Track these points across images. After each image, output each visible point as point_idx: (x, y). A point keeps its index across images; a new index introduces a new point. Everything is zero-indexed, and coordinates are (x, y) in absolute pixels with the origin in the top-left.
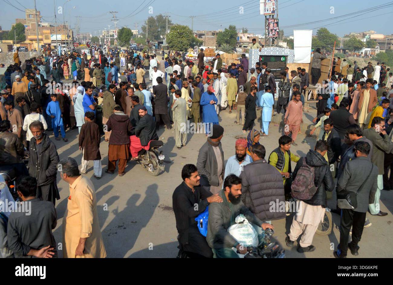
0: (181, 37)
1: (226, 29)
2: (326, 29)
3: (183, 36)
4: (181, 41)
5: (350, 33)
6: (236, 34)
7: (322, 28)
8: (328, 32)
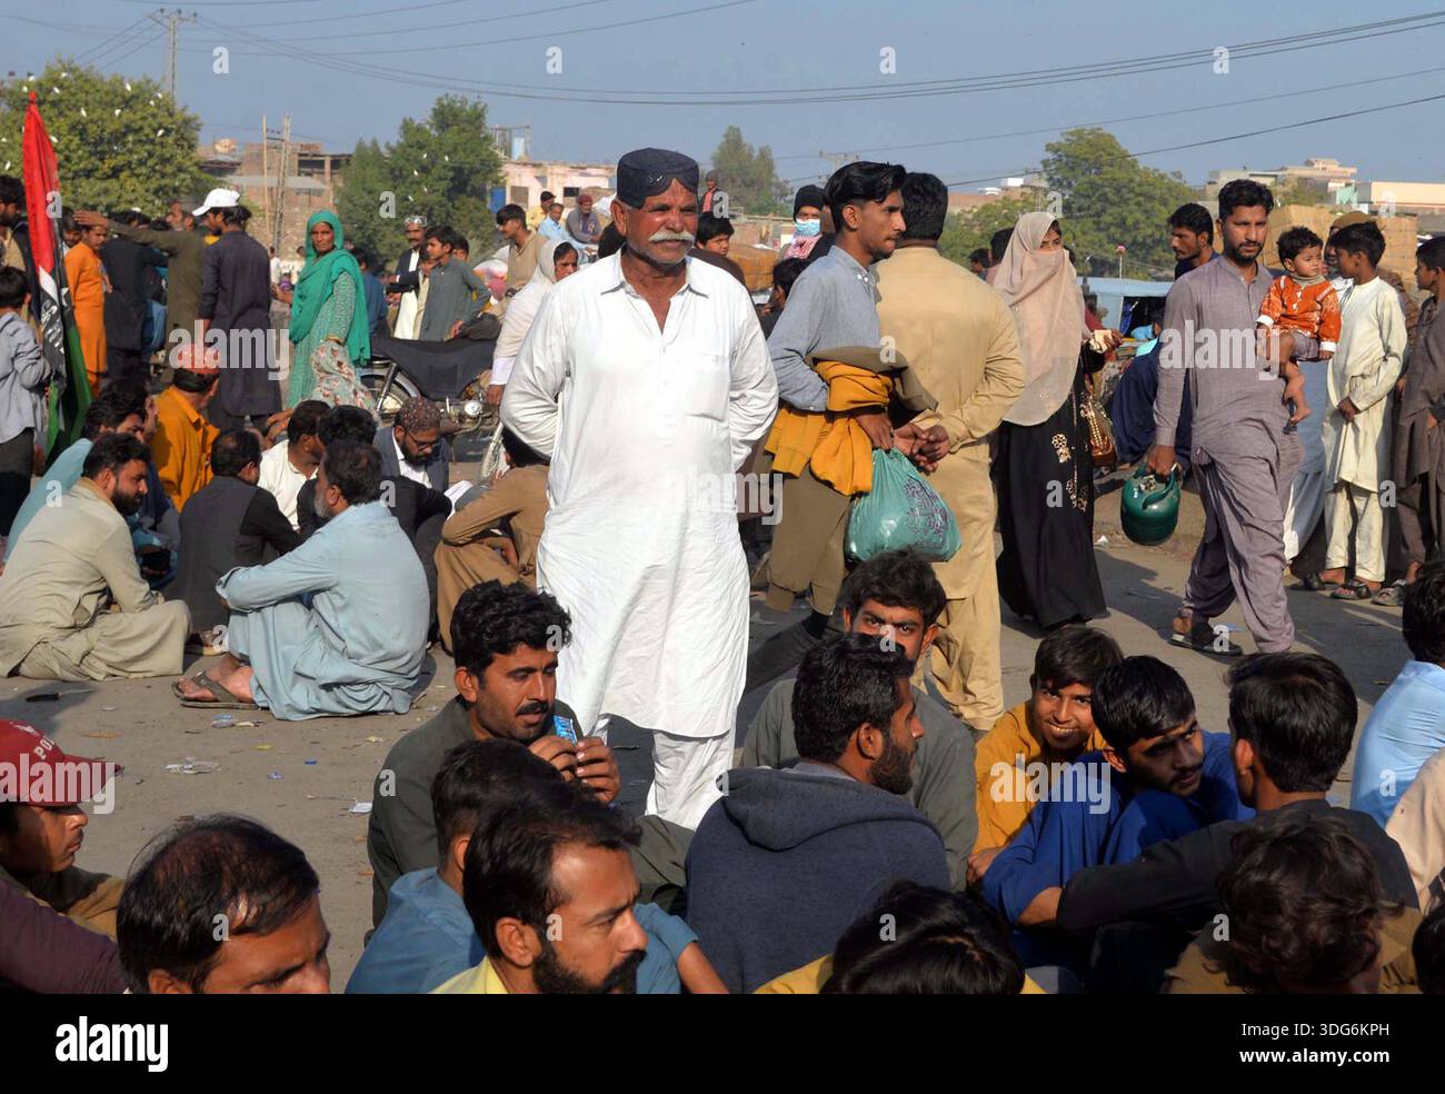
0: (106, 166)
1: (407, 127)
2: (1111, 138)
3: (120, 160)
4: (105, 200)
5: (1216, 174)
6: (491, 166)
7: (1079, 133)
8: (1122, 159)
